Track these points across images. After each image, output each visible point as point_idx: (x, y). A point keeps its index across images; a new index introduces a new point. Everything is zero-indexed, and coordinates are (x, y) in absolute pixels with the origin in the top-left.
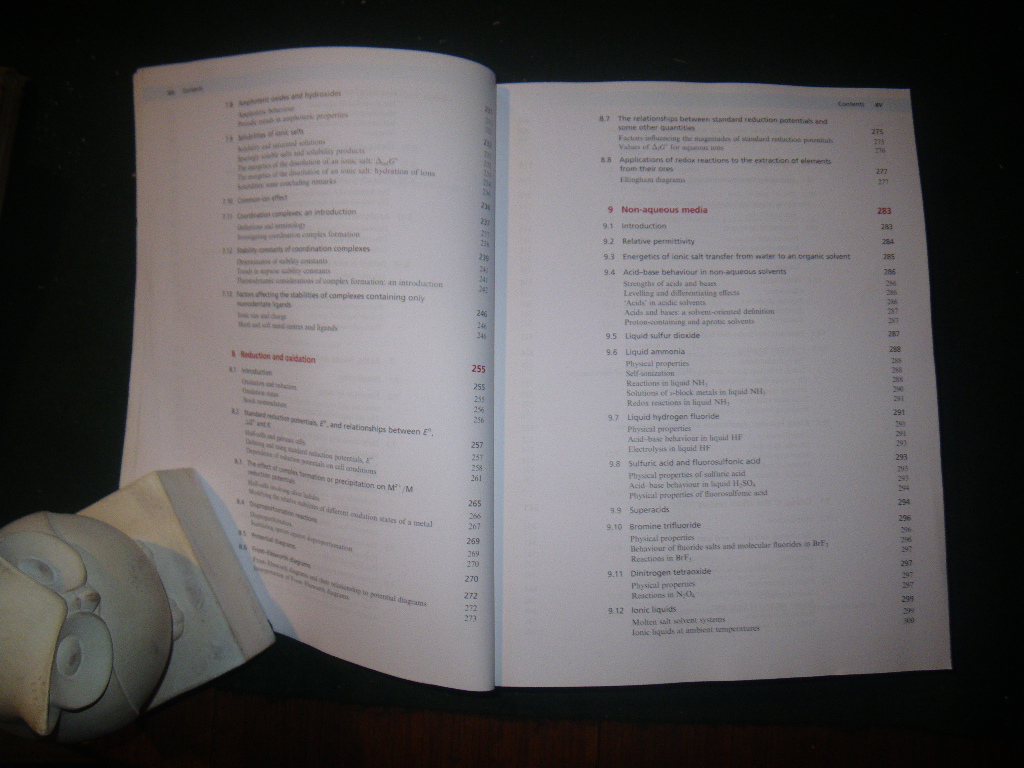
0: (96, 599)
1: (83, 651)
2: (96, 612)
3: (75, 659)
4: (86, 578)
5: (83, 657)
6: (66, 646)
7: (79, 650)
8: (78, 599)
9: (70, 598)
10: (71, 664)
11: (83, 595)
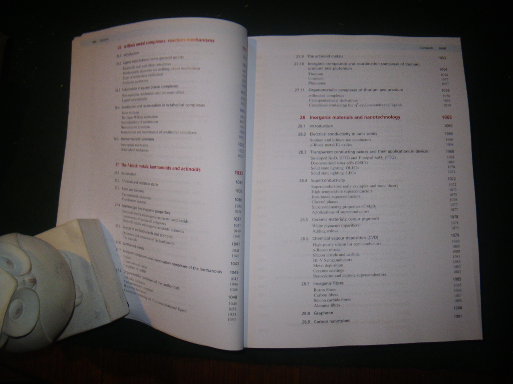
0: (34, 281)
1: (24, 308)
2: (34, 288)
3: (19, 311)
4: (30, 270)
5: (24, 311)
6: (15, 304)
7: (22, 307)
8: (24, 281)
9: (20, 280)
10: (17, 313)
11: (27, 278)
